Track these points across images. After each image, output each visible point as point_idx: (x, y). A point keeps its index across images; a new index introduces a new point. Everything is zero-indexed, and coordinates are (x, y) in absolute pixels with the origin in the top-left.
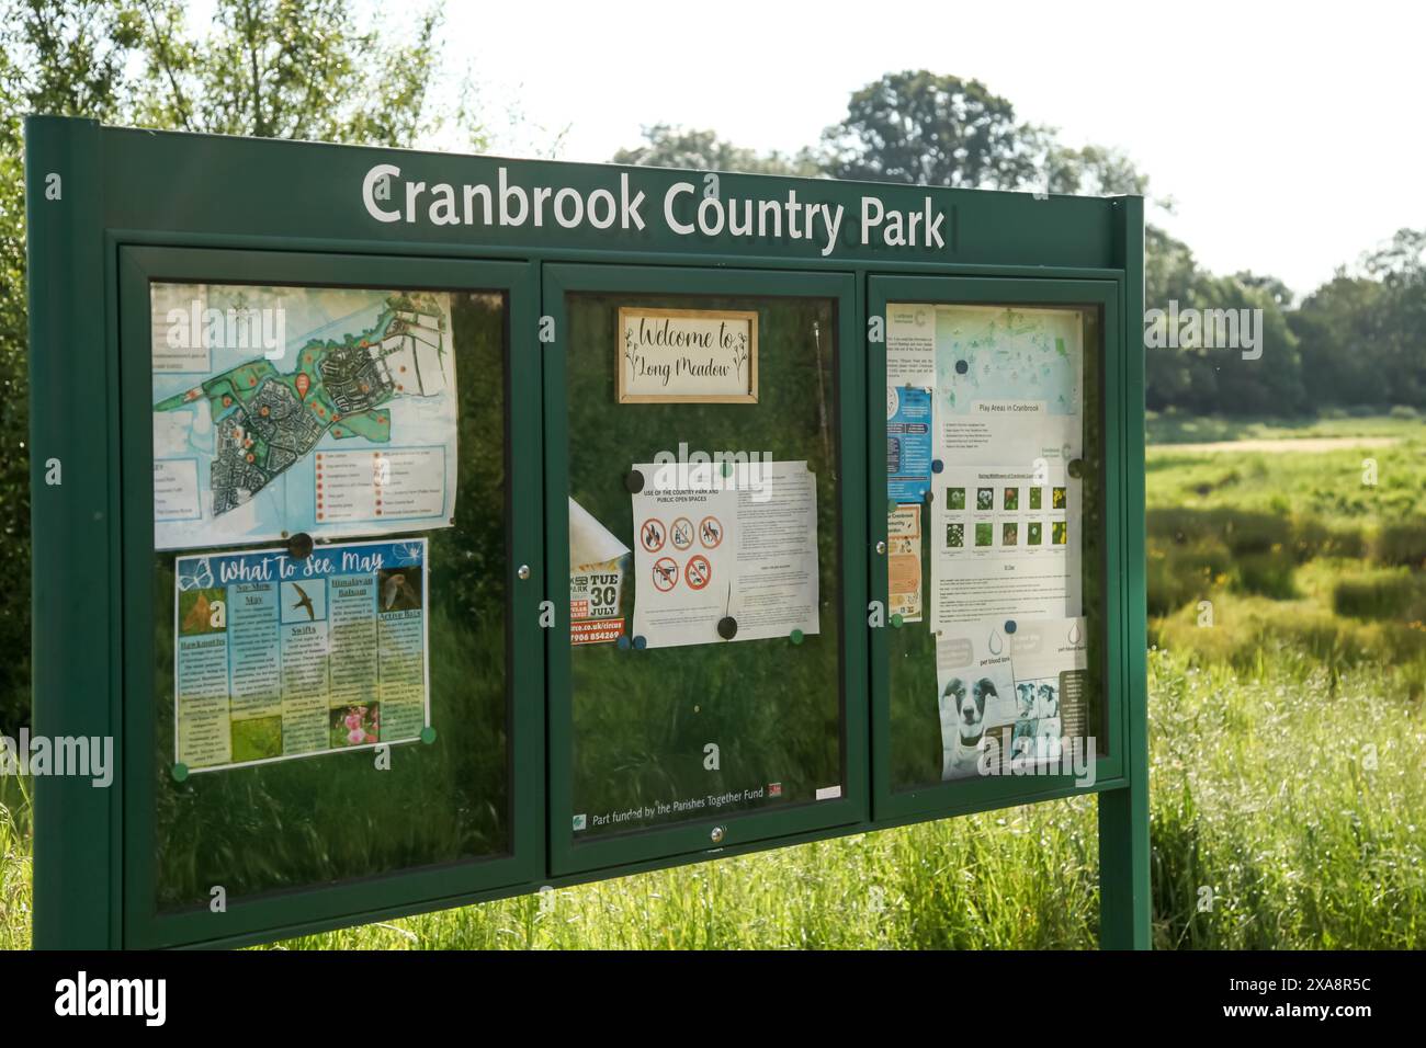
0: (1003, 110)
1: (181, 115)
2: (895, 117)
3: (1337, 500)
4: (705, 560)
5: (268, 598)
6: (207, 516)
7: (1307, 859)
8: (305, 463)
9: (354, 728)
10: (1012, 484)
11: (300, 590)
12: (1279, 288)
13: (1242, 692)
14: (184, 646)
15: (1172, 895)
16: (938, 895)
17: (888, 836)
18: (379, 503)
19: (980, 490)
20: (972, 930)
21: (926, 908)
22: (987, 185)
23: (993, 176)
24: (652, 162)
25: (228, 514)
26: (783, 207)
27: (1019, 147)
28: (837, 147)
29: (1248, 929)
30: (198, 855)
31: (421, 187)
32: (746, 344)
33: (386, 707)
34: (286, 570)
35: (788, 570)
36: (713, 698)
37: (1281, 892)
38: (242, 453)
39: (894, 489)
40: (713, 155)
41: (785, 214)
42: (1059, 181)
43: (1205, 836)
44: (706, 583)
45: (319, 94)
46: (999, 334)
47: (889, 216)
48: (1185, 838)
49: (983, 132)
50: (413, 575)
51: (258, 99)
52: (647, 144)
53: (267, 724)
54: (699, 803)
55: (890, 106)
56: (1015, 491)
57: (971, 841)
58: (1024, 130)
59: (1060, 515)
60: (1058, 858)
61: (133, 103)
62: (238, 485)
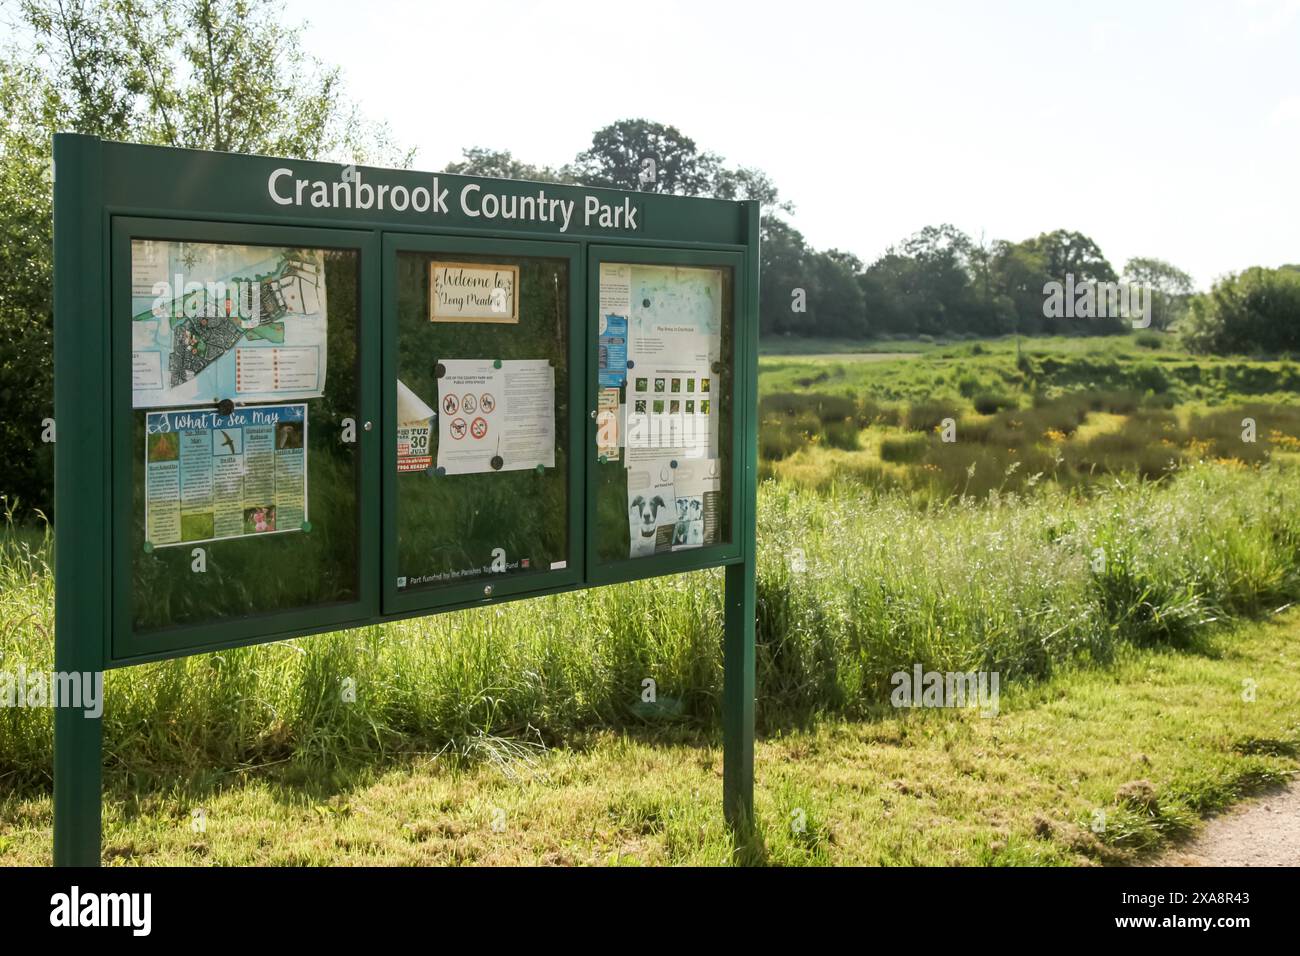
0: (690, 146)
1: (170, 137)
2: (622, 149)
3: (885, 390)
4: (483, 420)
5: (205, 440)
6: (167, 387)
7: (853, 607)
8: (229, 355)
9: (260, 521)
10: (676, 376)
11: (225, 435)
12: (854, 260)
13: (821, 506)
14: (151, 469)
15: (772, 628)
16: (631, 628)
17: (602, 591)
18: (276, 381)
19: (656, 380)
20: (651, 650)
21: (623, 636)
22: (679, 193)
23: (682, 187)
24: (470, 172)
25: (180, 386)
26: (536, 201)
27: (698, 170)
28: (585, 166)
29: (816, 648)
30: (171, 601)
31: (306, 183)
32: (511, 286)
33: (280, 508)
34: (217, 422)
35: (534, 427)
36: (497, 507)
37: (837, 626)
38: (189, 348)
39: (602, 379)
40: (508, 169)
41: (537, 206)
42: (722, 191)
43: (792, 591)
44: (484, 434)
45: (258, 125)
46: (671, 283)
47: (602, 208)
48: (781, 594)
49: (677, 159)
50: (298, 426)
51: (218, 127)
52: (467, 161)
53: (204, 518)
54: (478, 571)
55: (619, 141)
56: (679, 380)
57: (652, 596)
58: (701, 159)
59: (706, 396)
60: (704, 606)
61: (139, 128)
62: (187, 368)
